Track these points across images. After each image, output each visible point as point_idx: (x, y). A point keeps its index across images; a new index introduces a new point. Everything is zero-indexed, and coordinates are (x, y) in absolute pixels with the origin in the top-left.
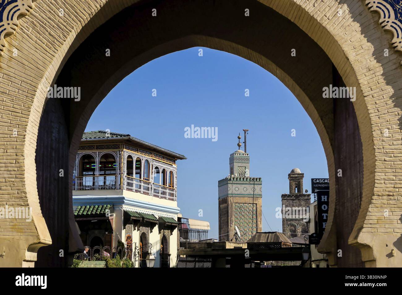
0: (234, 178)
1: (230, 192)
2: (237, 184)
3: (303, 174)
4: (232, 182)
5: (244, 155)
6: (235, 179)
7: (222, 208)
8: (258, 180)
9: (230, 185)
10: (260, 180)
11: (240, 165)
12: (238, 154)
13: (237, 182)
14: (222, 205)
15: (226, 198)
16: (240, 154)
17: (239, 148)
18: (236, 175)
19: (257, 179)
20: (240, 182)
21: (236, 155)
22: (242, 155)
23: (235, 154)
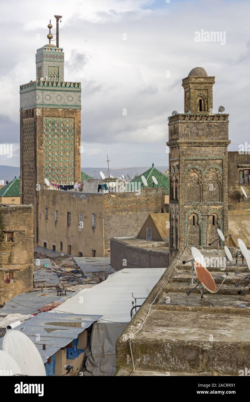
0: (44, 82)
1: (38, 102)
2: (48, 90)
3: (214, 77)
4: (40, 88)
5: (57, 51)
6: (46, 84)
7: (26, 123)
8: (76, 86)
9: (38, 92)
10: (78, 86)
11: (51, 64)
12: (48, 49)
13: (49, 88)
14: (25, 119)
15: (32, 110)
16: (51, 49)
17: (50, 40)
18: (47, 78)
19: (74, 84)
20: (52, 88)
21: (47, 50)
22: (54, 51)
23: (45, 49)
